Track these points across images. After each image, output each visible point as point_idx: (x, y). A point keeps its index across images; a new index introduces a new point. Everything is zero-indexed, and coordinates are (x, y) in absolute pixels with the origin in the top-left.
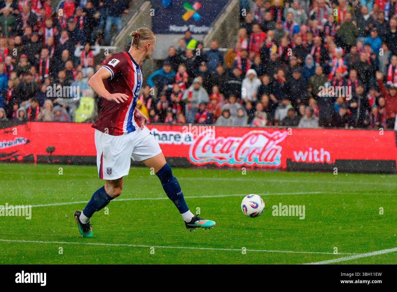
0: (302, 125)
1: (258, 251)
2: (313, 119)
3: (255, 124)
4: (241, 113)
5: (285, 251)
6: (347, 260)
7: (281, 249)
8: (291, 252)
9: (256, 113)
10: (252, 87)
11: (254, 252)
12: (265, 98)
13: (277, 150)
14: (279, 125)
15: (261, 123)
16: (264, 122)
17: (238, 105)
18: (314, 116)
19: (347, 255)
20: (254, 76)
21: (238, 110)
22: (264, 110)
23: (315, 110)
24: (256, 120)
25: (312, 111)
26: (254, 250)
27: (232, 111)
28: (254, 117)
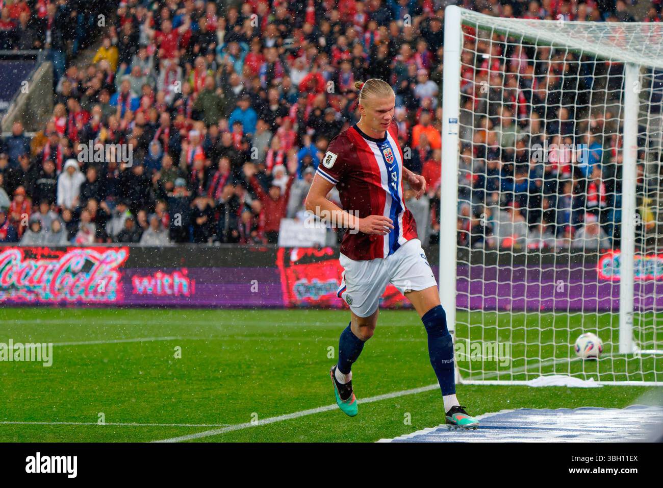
0: (146, 242)
1: (86, 424)
2: (161, 231)
3: (79, 241)
4: (57, 225)
5: (126, 424)
6: (215, 434)
7: (120, 421)
8: (134, 424)
9: (80, 225)
10: (72, 185)
11: (81, 426)
12: (92, 204)
13: (110, 278)
14: (113, 242)
15: (87, 240)
16: (91, 238)
17: (53, 215)
18: (162, 227)
19: (215, 427)
20: (75, 169)
21: (53, 222)
22: (92, 220)
23: (164, 220)
24: (80, 234)
25: (160, 221)
26: (81, 423)
27: (43, 224)
28: (77, 231)
